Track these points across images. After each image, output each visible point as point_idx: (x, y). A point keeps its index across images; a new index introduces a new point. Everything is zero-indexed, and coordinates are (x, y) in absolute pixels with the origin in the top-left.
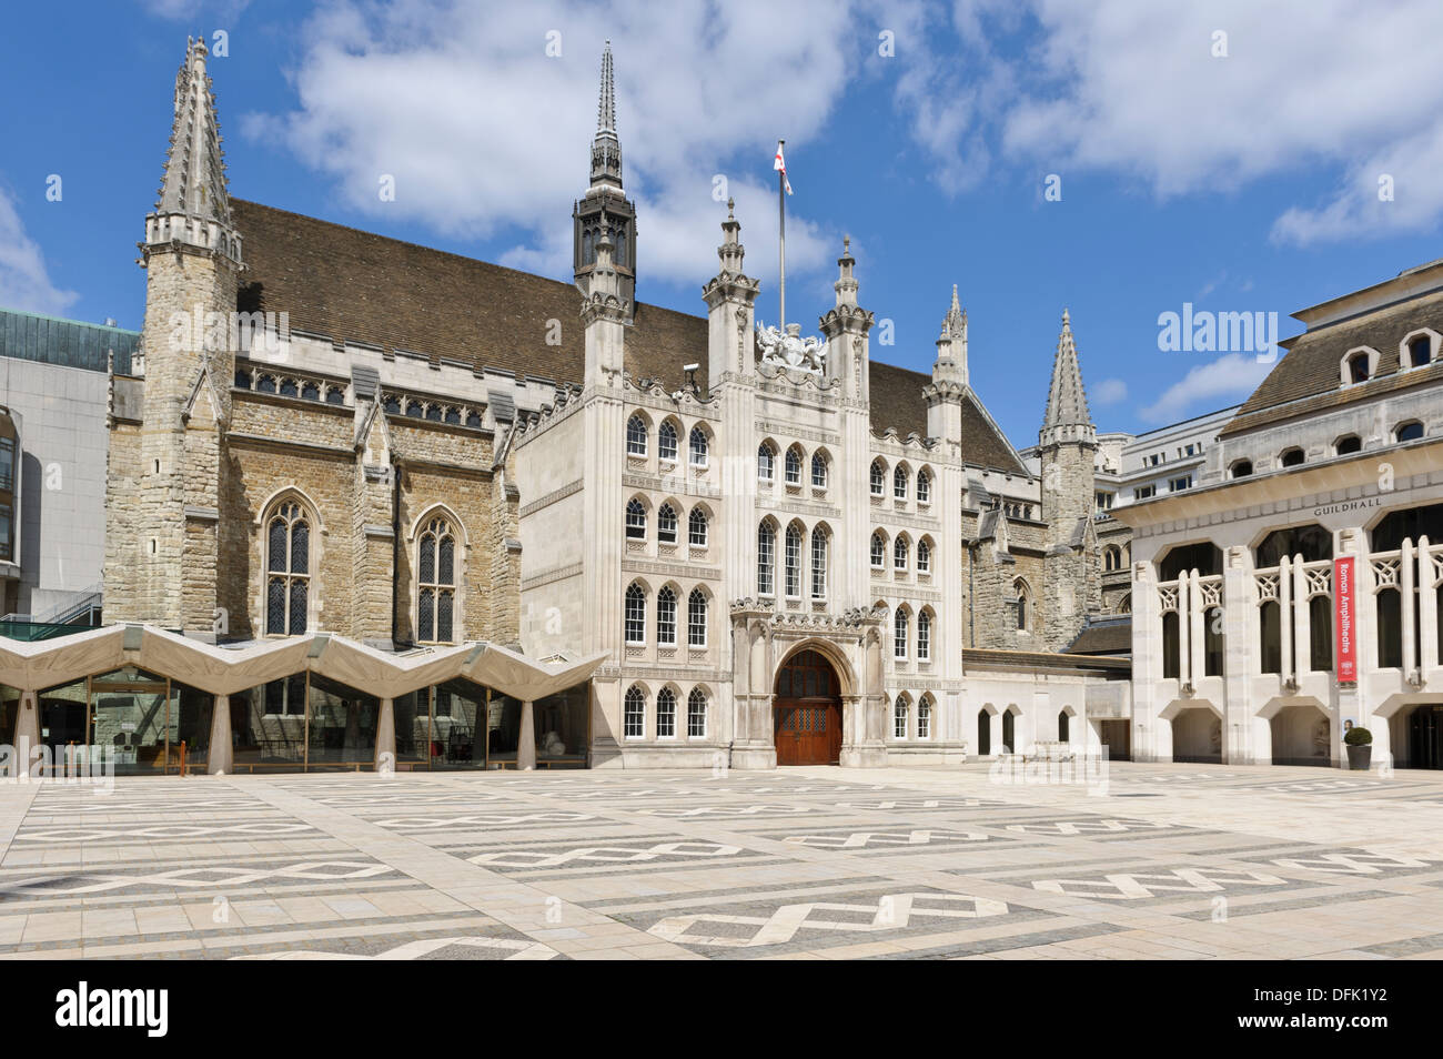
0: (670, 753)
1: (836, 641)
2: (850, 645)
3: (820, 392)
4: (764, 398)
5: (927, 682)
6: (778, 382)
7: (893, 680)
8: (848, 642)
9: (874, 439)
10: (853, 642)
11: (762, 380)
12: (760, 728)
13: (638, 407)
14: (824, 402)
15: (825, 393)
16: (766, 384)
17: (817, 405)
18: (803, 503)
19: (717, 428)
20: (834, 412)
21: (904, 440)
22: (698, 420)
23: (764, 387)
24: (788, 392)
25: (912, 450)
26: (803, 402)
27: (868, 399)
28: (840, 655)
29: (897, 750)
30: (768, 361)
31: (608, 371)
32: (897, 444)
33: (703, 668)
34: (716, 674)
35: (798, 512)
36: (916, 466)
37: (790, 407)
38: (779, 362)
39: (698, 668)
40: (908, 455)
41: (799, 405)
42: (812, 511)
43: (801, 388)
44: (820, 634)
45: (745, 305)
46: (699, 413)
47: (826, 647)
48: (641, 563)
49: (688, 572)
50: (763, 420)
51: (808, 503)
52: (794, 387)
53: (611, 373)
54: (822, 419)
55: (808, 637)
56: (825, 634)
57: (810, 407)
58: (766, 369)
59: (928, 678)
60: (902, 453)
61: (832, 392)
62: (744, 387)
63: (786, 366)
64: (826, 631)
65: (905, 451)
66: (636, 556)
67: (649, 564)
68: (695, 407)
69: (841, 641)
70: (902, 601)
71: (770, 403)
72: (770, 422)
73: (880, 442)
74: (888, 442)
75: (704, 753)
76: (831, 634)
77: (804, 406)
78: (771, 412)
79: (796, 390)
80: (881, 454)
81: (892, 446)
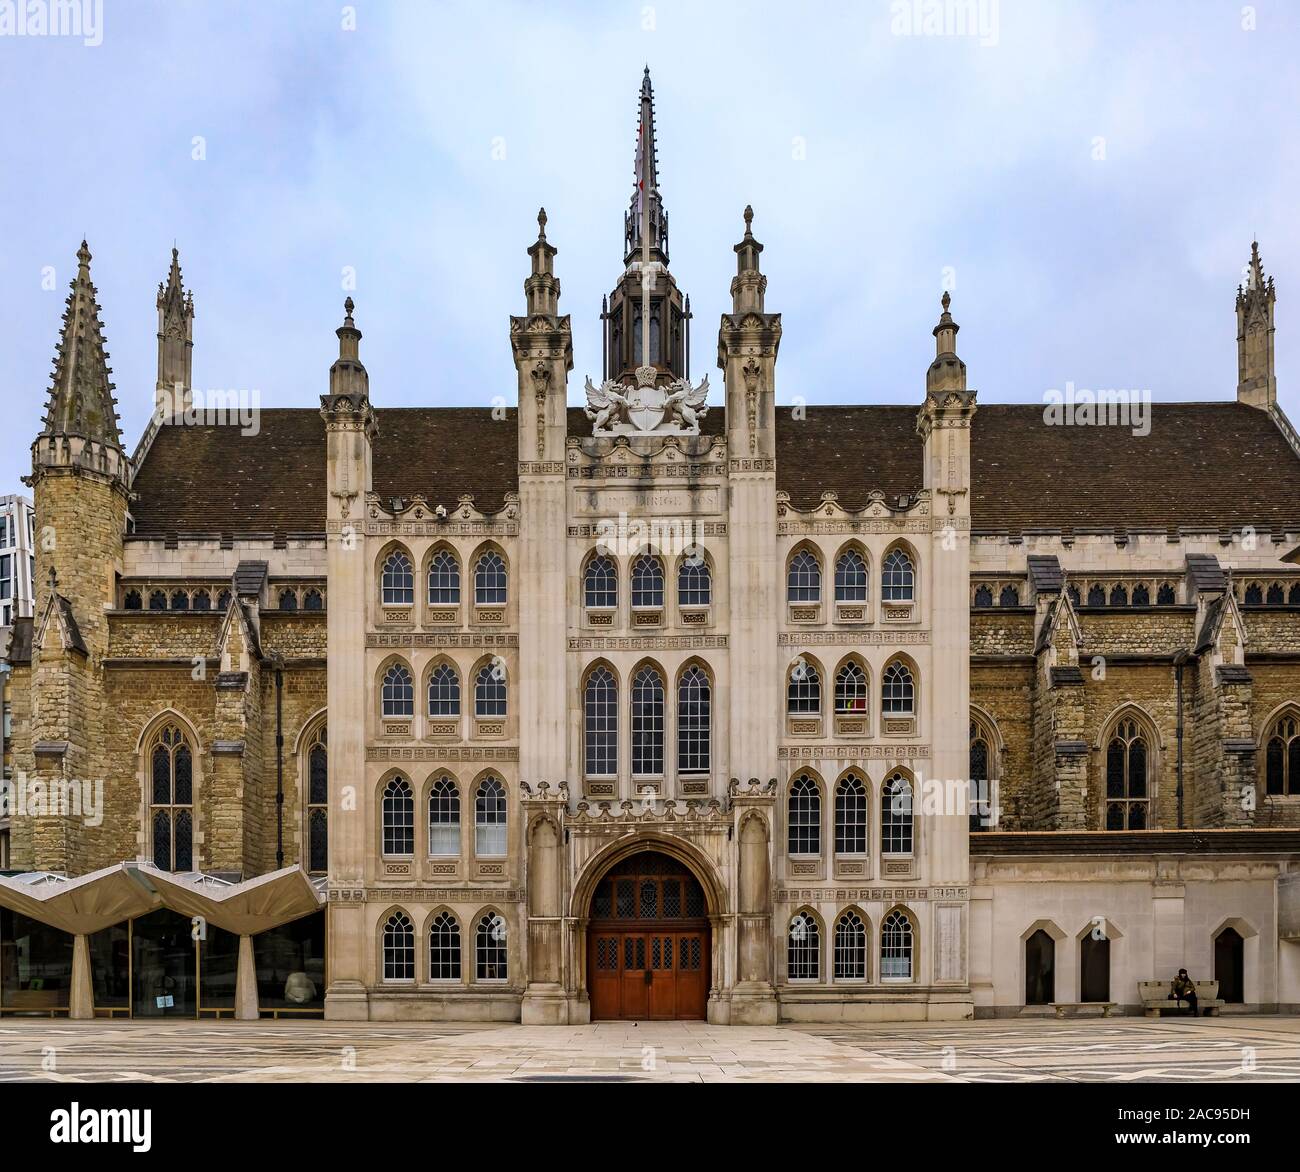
0: (440, 1001)
1: (686, 835)
2: (713, 839)
3: (689, 461)
4: (590, 489)
5: (899, 892)
6: (615, 459)
7: (829, 889)
8: (709, 833)
9: (789, 515)
10: (719, 834)
11: (586, 462)
12: (547, 967)
13: (389, 539)
14: (696, 476)
15: (697, 462)
16: (594, 467)
17: (684, 481)
18: (660, 633)
19: (509, 547)
20: (716, 487)
21: (853, 505)
22: (479, 541)
23: (590, 472)
24: (631, 472)
25: (869, 519)
26: (657, 482)
27: (772, 454)
28: (696, 856)
29: (836, 997)
30: (603, 433)
31: (340, 497)
32: (839, 514)
33: (492, 885)
34: (512, 895)
35: (649, 648)
36: (876, 545)
37: (637, 493)
38: (619, 430)
39: (484, 886)
40: (861, 530)
41: (651, 488)
42: (675, 644)
43: (654, 461)
44: (657, 826)
45: (547, 359)
46: (481, 529)
47: (671, 844)
48: (396, 751)
49: (467, 754)
50: (585, 522)
51: (666, 633)
52: (642, 461)
53: (345, 501)
54: (695, 502)
55: (632, 831)
56: (666, 826)
57: (669, 487)
58: (596, 446)
59: (902, 884)
60: (849, 529)
61: (712, 457)
62: (547, 479)
63: (630, 433)
65: (855, 526)
66: (390, 741)
67: (408, 751)
68: (476, 522)
69: (696, 834)
70: (847, 764)
71: (601, 495)
73: (806, 517)
74: (821, 514)
75: (490, 1001)
76: (677, 826)
77: (662, 487)
78: (602, 509)
79: (646, 467)
80: (808, 537)
81: (830, 522)
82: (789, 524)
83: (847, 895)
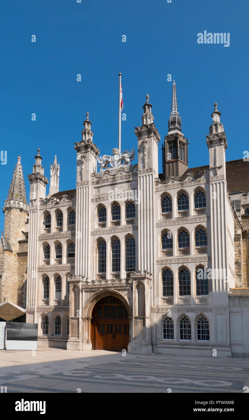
1: (119, 290)
3: (127, 174)
4: (99, 188)
5: (201, 309)
6: (105, 178)
7: (175, 308)
9: (160, 185)
11: (97, 180)
13: (45, 210)
14: (129, 178)
15: (130, 173)
16: (99, 181)
17: (126, 180)
18: (118, 227)
19: (76, 208)
20: (136, 180)
21: (181, 179)
23: (98, 183)
24: (110, 180)
25: (187, 182)
26: (117, 182)
27: (152, 167)
28: (122, 297)
29: (178, 346)
30: (102, 170)
32: (177, 183)
35: (114, 232)
36: (190, 190)
37: (111, 187)
38: (107, 169)
40: (184, 186)
41: (116, 184)
42: (123, 230)
43: (117, 176)
44: (109, 287)
45: (84, 152)
47: (114, 294)
50: (96, 197)
51: (120, 227)
52: (113, 177)
53: (33, 201)
56: (111, 287)
58: (100, 174)
60: (180, 186)
61: (134, 172)
63: (110, 169)
64: (110, 285)
65: (182, 185)
66: (44, 266)
71: (101, 189)
72: (100, 196)
73: (165, 185)
74: (170, 183)
76: (115, 287)
77: (119, 183)
78: (101, 192)
79: (114, 178)
80: (166, 191)
81: (173, 185)
82: (159, 188)
83: (181, 310)
